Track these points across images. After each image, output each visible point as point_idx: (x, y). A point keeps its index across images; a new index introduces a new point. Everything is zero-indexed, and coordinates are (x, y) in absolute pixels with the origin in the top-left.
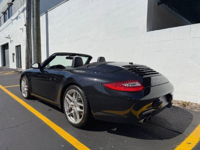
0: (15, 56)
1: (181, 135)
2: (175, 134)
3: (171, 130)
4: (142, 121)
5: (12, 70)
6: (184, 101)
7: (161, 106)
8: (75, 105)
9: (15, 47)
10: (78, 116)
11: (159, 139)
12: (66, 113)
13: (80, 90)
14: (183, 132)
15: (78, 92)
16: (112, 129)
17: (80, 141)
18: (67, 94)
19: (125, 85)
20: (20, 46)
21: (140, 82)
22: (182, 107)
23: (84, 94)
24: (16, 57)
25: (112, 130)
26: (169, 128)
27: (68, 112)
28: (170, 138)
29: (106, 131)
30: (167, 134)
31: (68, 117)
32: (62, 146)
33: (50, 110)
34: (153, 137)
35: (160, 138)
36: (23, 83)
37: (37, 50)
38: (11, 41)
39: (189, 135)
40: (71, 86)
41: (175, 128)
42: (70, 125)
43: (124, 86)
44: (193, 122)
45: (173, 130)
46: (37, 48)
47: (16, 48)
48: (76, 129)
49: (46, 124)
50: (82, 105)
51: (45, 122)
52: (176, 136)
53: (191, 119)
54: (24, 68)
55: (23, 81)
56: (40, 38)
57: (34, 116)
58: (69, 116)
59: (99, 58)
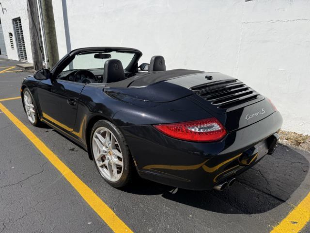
0: (14, 38)
1: (283, 205)
2: (273, 202)
3: (268, 194)
4: (219, 187)
5: (12, 62)
6: (299, 133)
7: (256, 158)
8: (109, 152)
9: (11, 21)
10: (115, 170)
11: (245, 213)
12: (97, 162)
13: (116, 130)
14: (288, 199)
15: (112, 134)
16: (171, 190)
17: (117, 215)
18: (96, 133)
19: (193, 130)
20: (19, 19)
21: (220, 123)
22: (294, 147)
23: (122, 137)
24: (16, 40)
25: (171, 192)
26: (265, 190)
27: (99, 161)
28: (265, 211)
29: (161, 194)
30: (260, 203)
31: (100, 168)
32: (89, 223)
33: (73, 150)
34: (237, 208)
35: (248, 211)
36: (27, 99)
38: (3, 9)
39: (297, 206)
40: (101, 121)
41: (275, 190)
42: (103, 181)
43: (191, 131)
44: (307, 177)
45: (271, 195)
46: (47, 25)
47: (13, 24)
48: (112, 188)
49: (65, 179)
50: (121, 155)
51: (64, 174)
52: (274, 206)
53: (304, 171)
54: (30, 60)
55: (25, 96)
56: (51, 7)
57: (47, 162)
58: (102, 167)
59: (154, 59)
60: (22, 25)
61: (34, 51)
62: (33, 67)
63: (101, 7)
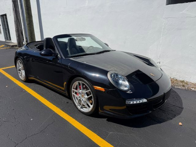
0: (1, 27)
20: (5, 15)
24: (3, 28)
37: (29, 22)
54: (14, 40)
56: (30, 8)
60: (8, 19)
61: (17, 35)
62: (17, 45)
63: (65, 8)
